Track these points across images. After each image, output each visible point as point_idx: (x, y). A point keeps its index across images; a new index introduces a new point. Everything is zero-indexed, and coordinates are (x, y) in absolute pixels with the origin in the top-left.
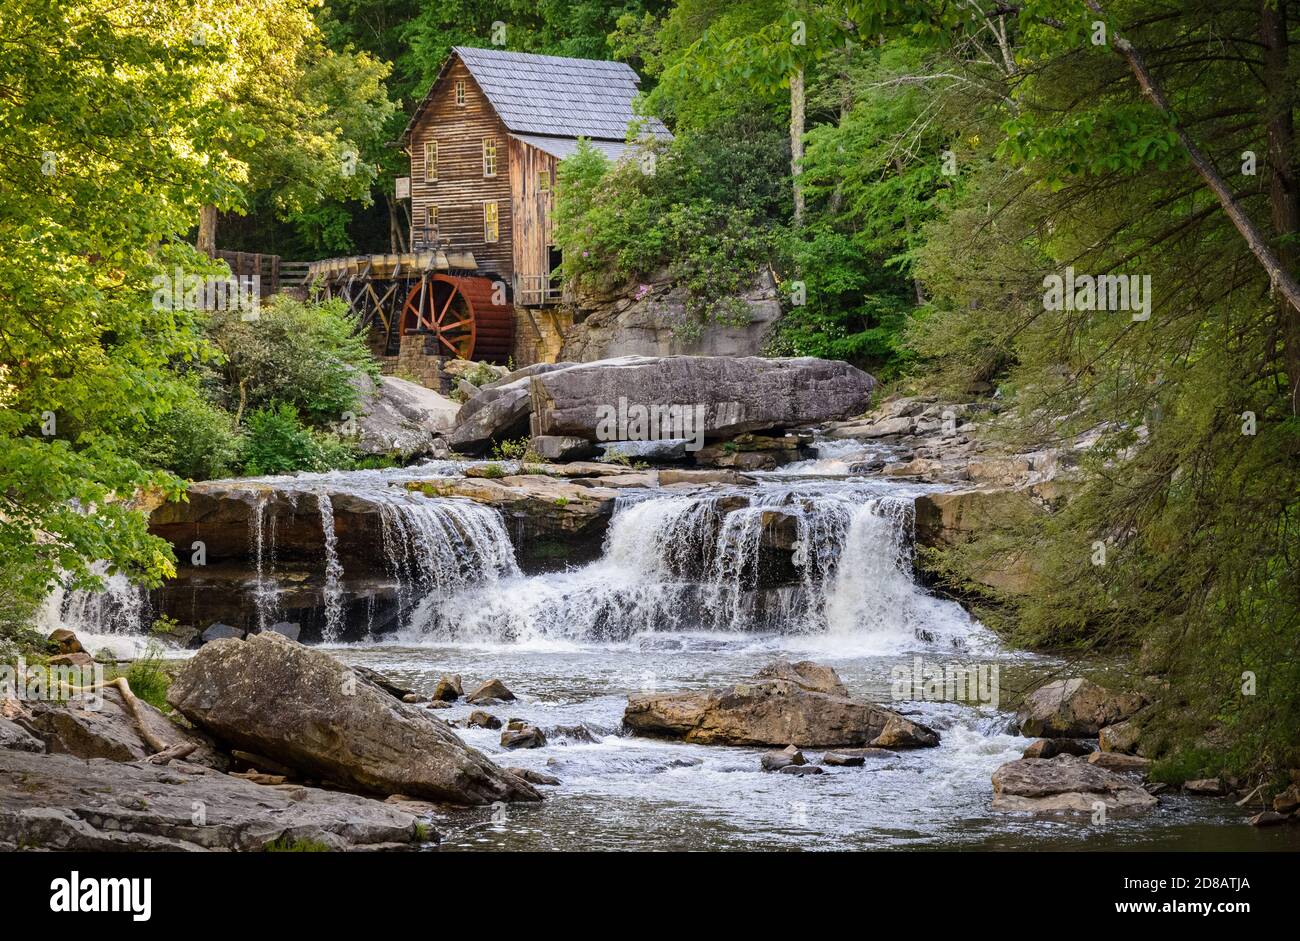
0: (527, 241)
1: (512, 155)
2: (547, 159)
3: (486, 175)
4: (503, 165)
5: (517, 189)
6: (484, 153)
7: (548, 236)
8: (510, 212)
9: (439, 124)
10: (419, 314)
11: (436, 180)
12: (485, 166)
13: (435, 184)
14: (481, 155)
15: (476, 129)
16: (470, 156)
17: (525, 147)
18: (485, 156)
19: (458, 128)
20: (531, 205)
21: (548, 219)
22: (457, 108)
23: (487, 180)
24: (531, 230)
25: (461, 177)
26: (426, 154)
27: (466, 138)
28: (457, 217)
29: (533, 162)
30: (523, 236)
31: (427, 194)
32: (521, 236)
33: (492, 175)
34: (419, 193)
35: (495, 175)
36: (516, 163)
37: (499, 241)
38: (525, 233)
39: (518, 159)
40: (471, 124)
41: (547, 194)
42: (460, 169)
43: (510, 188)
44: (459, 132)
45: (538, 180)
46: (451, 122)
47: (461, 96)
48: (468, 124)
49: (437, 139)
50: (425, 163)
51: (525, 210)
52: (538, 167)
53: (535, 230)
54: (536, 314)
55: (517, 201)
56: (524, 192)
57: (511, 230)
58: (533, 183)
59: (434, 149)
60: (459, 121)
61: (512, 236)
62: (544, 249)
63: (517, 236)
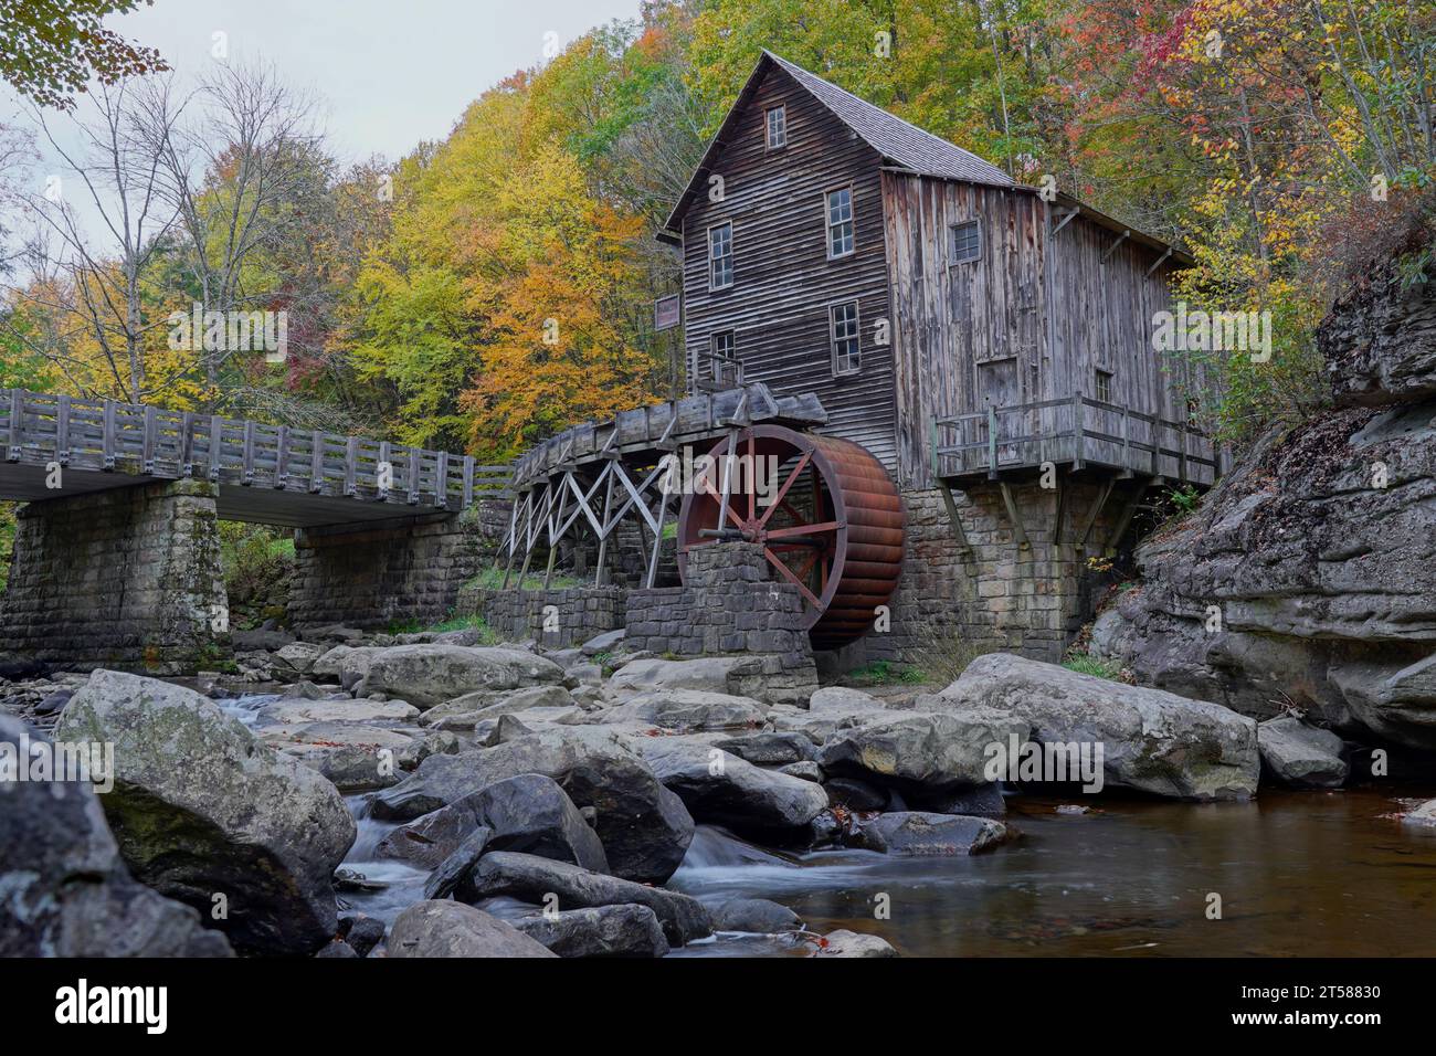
0: (928, 361)
1: (891, 206)
2: (971, 196)
3: (831, 256)
4: (869, 225)
5: (902, 266)
6: (828, 216)
7: (980, 343)
8: (888, 309)
9: (732, 191)
10: (722, 499)
11: (730, 285)
12: (829, 241)
13: (728, 291)
14: (822, 222)
15: (806, 181)
17: (918, 185)
18: (829, 223)
19: (775, 186)
20: (936, 295)
21: (978, 311)
22: (770, 154)
23: (833, 264)
24: (937, 339)
25: (781, 269)
26: (711, 245)
27: (791, 200)
28: (772, 343)
29: (940, 210)
30: (919, 352)
31: (717, 311)
32: (914, 353)
33: (845, 253)
34: (698, 314)
35: (851, 252)
36: (899, 220)
37: (863, 370)
38: (924, 349)
39: (903, 211)
40: (801, 173)
41: (975, 264)
42: (777, 257)
43: (887, 271)
44: (775, 194)
45: (947, 239)
46: (761, 180)
47: (775, 127)
48: (794, 175)
49: (732, 216)
50: (709, 261)
51: (922, 307)
52: (951, 217)
53: (950, 339)
54: (958, 499)
55: (904, 289)
56: (919, 269)
57: (891, 347)
58: (939, 250)
59: (726, 235)
60: (775, 174)
61: (893, 357)
62: (970, 369)
63: (904, 355)
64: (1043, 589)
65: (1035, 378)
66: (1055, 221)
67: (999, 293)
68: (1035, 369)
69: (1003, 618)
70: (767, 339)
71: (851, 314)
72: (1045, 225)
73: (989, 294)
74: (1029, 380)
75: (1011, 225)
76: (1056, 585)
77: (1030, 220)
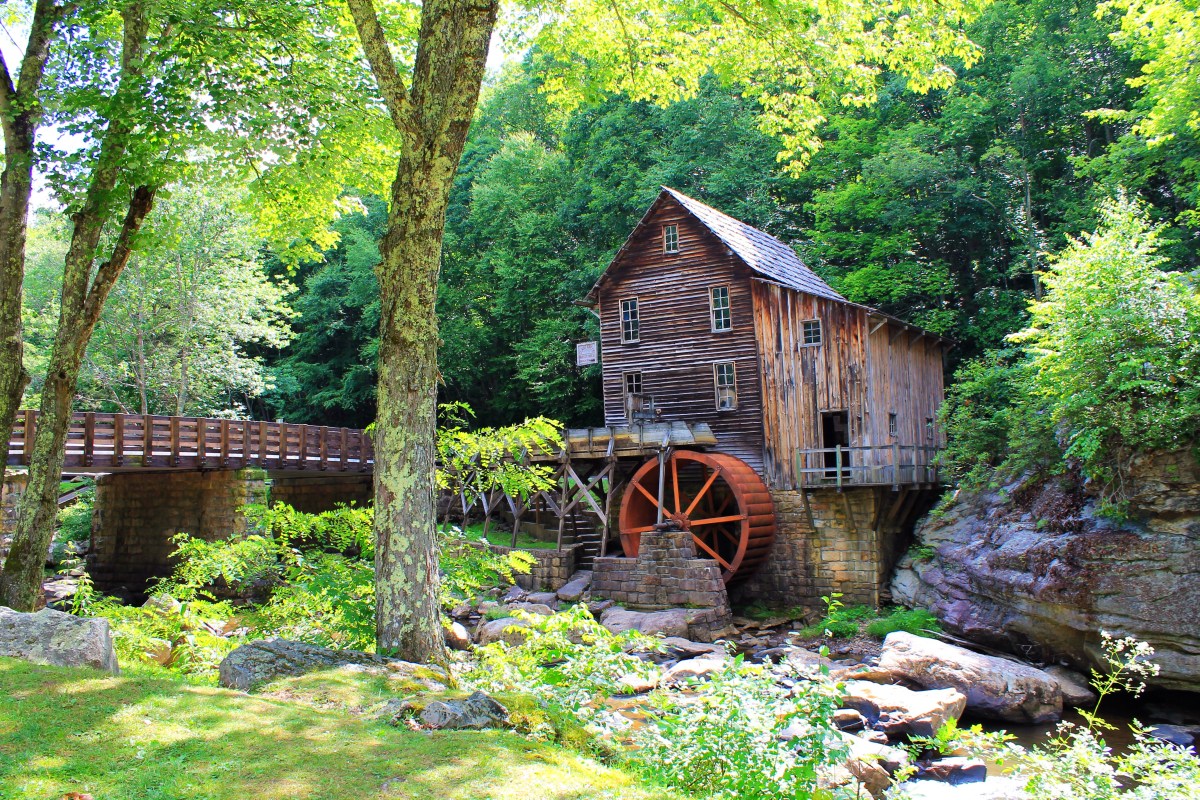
0: (786, 406)
1: (756, 303)
2: (815, 305)
3: (714, 330)
4: (743, 316)
5: (768, 343)
6: (711, 304)
7: (821, 401)
8: (757, 370)
9: (638, 277)
10: (659, 503)
11: (637, 340)
12: (713, 319)
13: (636, 345)
14: (707, 307)
15: (695, 277)
16: (691, 309)
17: (777, 292)
18: (712, 308)
19: (669, 279)
20: (792, 365)
21: (821, 378)
22: (667, 256)
23: (716, 335)
24: (792, 394)
25: (678, 335)
26: (622, 312)
27: (684, 289)
28: (671, 383)
29: (793, 309)
30: (780, 401)
31: (626, 358)
32: (776, 401)
33: (724, 330)
34: (614, 358)
35: (730, 329)
36: (763, 312)
37: (738, 408)
38: (783, 398)
39: (767, 308)
40: (692, 272)
41: (818, 348)
42: (675, 326)
43: (755, 344)
44: (672, 283)
45: (801, 331)
46: (660, 272)
47: (672, 240)
48: (687, 273)
49: (638, 294)
50: (620, 323)
51: (781, 370)
52: (800, 315)
53: (800, 393)
54: (809, 498)
55: (767, 359)
56: (779, 347)
57: (759, 395)
58: (793, 336)
59: (633, 306)
60: (671, 270)
61: (761, 402)
62: (815, 416)
63: (769, 401)
64: (866, 558)
65: (860, 426)
66: (871, 327)
67: (835, 370)
68: (860, 419)
69: (840, 576)
70: (667, 380)
71: (730, 370)
72: (866, 327)
73: (828, 369)
74: (856, 426)
75: (843, 325)
76: (875, 555)
77: (855, 323)
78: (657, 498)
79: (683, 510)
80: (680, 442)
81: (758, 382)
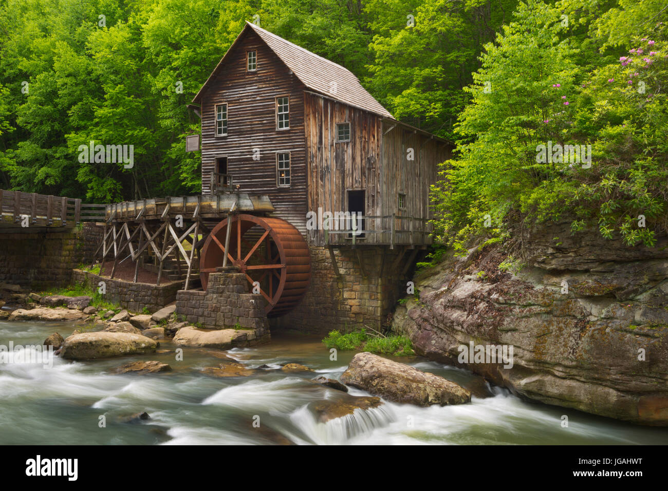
0: (323, 186)
1: (308, 110)
2: (347, 112)
3: (278, 129)
4: (297, 119)
5: (313, 139)
6: (277, 109)
7: (348, 182)
8: (305, 159)
9: (229, 88)
10: (225, 249)
11: (225, 135)
12: (277, 121)
13: (224, 138)
14: (274, 112)
15: (266, 90)
16: (262, 113)
17: (322, 102)
18: (277, 113)
19: (251, 89)
20: (328, 155)
21: (348, 165)
22: (249, 73)
23: (279, 133)
24: (328, 176)
25: (252, 131)
26: (216, 114)
27: (258, 98)
28: (247, 166)
29: (332, 115)
30: (320, 181)
31: (218, 147)
32: (317, 181)
33: (285, 128)
34: (208, 147)
35: (288, 128)
36: (311, 116)
37: (291, 186)
38: (322, 179)
39: (314, 113)
40: (264, 86)
41: (348, 143)
42: (251, 125)
43: (306, 140)
44: (250, 94)
45: (335, 130)
46: (243, 85)
47: (252, 63)
48: (261, 86)
49: (228, 101)
50: (215, 121)
51: (321, 159)
52: (337, 120)
53: (334, 177)
54: (336, 252)
55: (313, 150)
56: (321, 142)
57: (306, 176)
58: (330, 135)
59: (225, 110)
60: (251, 84)
61: (307, 182)
62: (343, 193)
63: (312, 181)
64: (373, 297)
65: (373, 201)
66: (385, 129)
67: (358, 159)
68: (373, 196)
69: (355, 309)
70: (244, 164)
71: (287, 158)
72: (381, 130)
73: (354, 159)
74: (371, 201)
75: (365, 128)
76: (379, 296)
77: (374, 127)
78: (224, 246)
79: (243, 257)
80: (244, 208)
81: (306, 167)
